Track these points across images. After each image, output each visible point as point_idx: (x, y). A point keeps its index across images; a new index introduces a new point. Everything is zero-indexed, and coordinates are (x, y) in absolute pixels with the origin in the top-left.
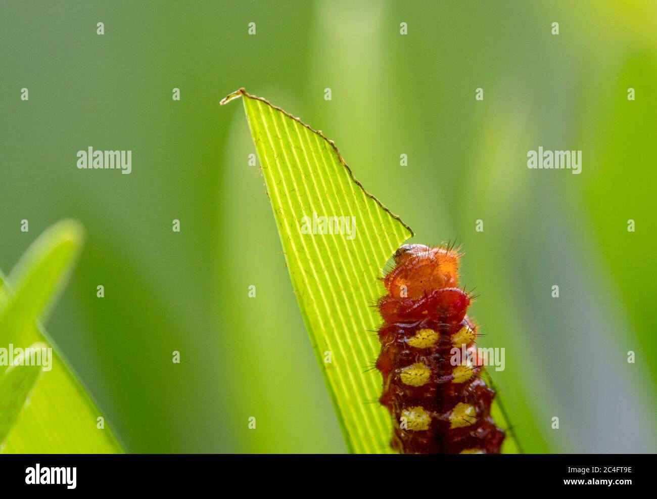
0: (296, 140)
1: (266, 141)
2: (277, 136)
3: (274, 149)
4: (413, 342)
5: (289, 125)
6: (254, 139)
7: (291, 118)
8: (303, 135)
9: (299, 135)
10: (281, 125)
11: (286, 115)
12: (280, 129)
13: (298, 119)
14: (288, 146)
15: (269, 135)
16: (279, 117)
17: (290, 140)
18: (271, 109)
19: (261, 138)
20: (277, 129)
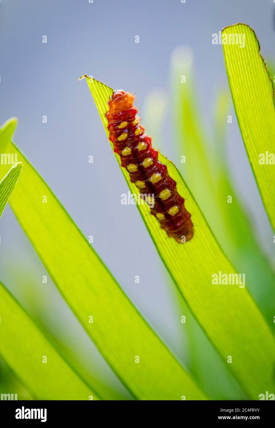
0: (105, 91)
1: (95, 92)
2: (98, 90)
3: (98, 95)
4: (120, 127)
5: (102, 86)
6: (91, 91)
7: (102, 84)
8: (107, 89)
9: (105, 89)
10: (99, 87)
11: (101, 83)
12: (99, 88)
13: (105, 84)
14: (103, 93)
15: (96, 90)
16: (98, 84)
17: (103, 91)
18: (95, 81)
19: (93, 91)
20: (98, 88)
